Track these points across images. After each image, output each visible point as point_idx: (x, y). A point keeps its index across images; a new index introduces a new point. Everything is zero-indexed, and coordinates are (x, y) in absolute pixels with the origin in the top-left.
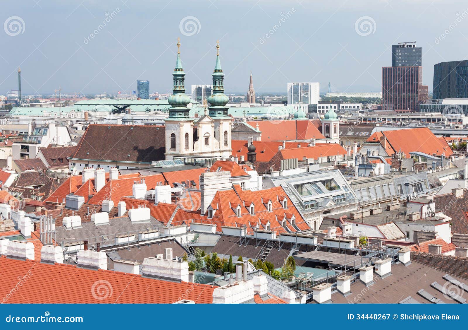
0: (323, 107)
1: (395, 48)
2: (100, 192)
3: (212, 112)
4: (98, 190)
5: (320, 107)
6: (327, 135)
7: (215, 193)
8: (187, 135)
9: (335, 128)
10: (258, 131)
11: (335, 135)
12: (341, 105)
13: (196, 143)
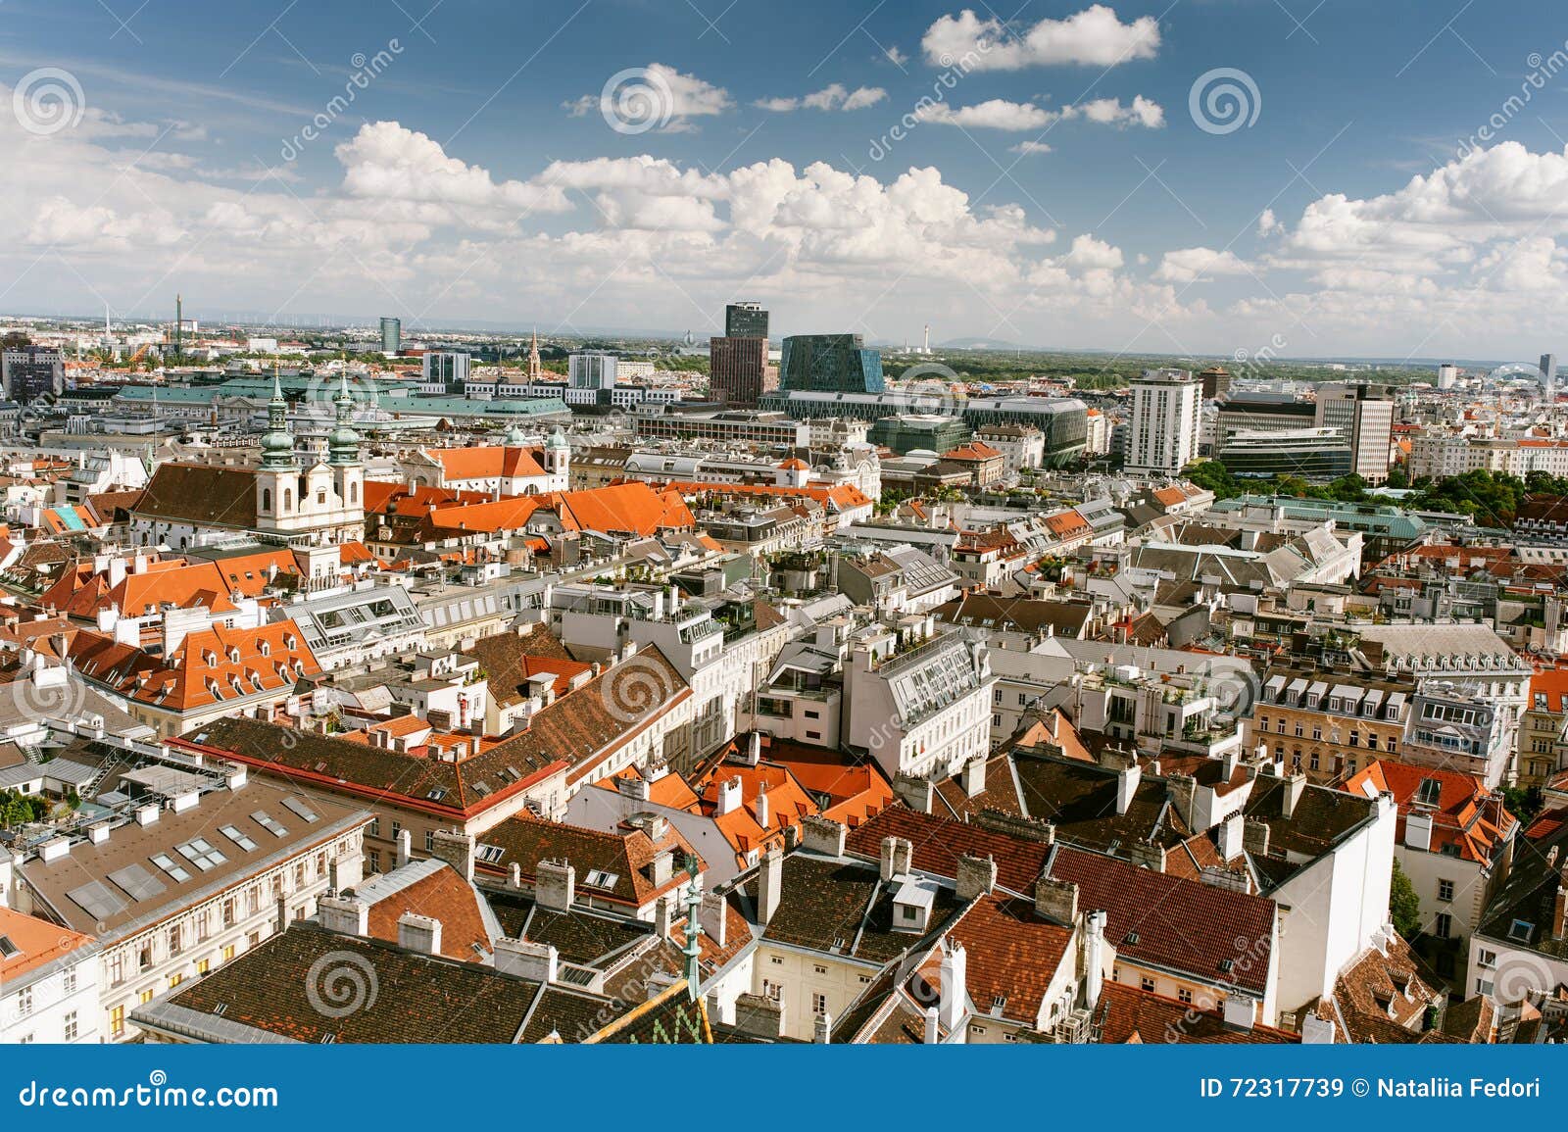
0: (621, 394)
1: (730, 309)
2: (117, 587)
3: (334, 456)
4: (113, 586)
5: (615, 394)
6: (550, 468)
7: (183, 635)
8: (288, 492)
9: (562, 460)
10: (440, 465)
11: (562, 468)
12: (647, 392)
13: (303, 501)
